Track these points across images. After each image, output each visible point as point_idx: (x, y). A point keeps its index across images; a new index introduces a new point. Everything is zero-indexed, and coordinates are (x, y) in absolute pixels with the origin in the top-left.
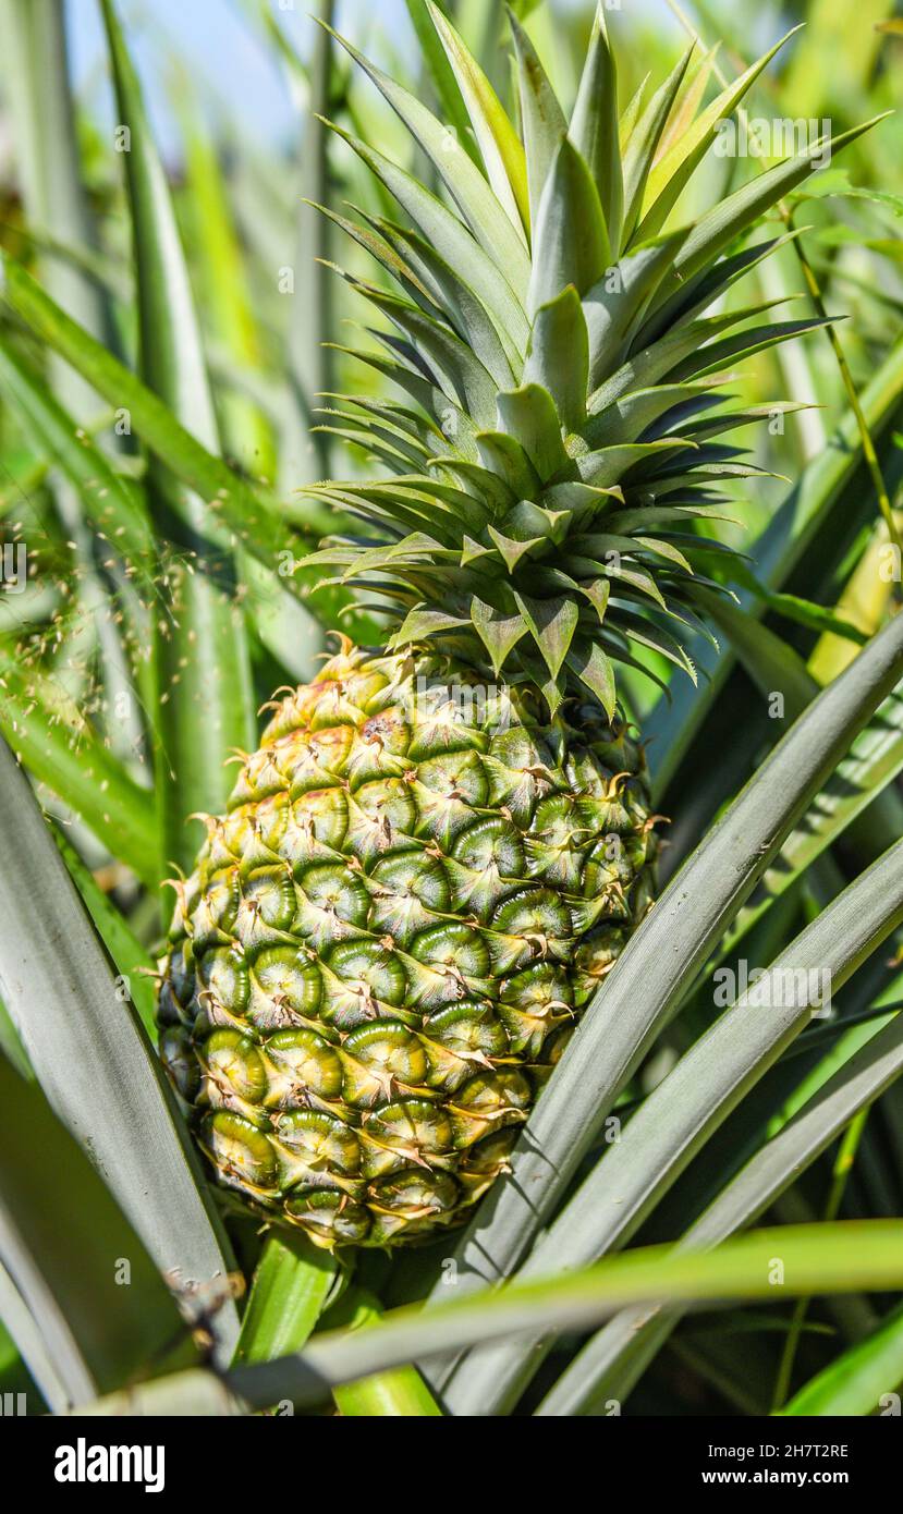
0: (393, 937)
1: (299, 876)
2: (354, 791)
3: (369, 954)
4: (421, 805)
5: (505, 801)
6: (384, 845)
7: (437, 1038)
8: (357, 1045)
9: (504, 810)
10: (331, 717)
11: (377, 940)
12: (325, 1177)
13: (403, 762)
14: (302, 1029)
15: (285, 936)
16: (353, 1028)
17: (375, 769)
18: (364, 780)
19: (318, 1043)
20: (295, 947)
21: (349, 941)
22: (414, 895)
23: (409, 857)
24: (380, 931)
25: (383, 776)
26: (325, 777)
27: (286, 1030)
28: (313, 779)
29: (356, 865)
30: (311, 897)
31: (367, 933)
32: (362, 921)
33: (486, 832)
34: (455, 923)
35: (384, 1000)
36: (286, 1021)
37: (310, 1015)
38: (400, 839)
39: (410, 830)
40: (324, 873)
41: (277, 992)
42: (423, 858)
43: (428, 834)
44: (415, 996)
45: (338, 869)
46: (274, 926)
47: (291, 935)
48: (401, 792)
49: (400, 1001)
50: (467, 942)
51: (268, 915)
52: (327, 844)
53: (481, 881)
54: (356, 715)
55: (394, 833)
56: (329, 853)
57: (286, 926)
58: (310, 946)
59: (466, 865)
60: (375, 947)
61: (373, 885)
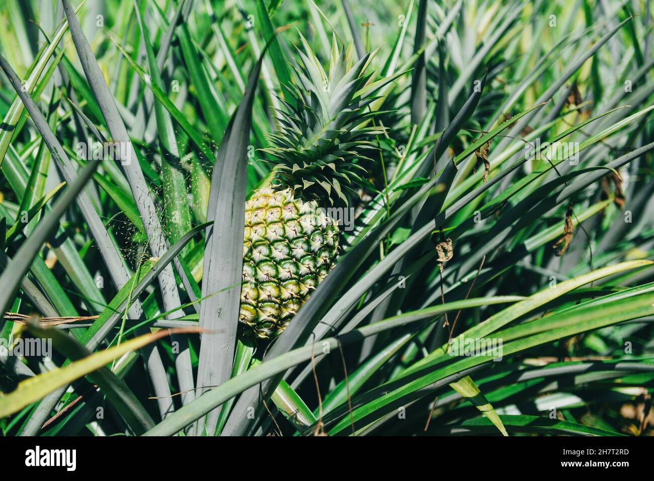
0: (295, 258)
1: (272, 244)
2: (285, 223)
3: (290, 262)
4: (303, 227)
5: (320, 226)
6: (295, 236)
7: (303, 283)
8: (285, 285)
9: (320, 228)
10: (274, 205)
11: (292, 259)
12: (271, 318)
13: (297, 216)
14: (271, 281)
15: (268, 258)
16: (284, 281)
17: (291, 218)
18: (288, 220)
19: (275, 284)
20: (270, 261)
21: (285, 260)
22: (302, 248)
23: (300, 239)
24: (293, 257)
25: (293, 220)
26: (277, 220)
27: (267, 282)
28: (272, 220)
29: (287, 241)
30: (276, 249)
31: (289, 257)
32: (288, 255)
33: (317, 233)
34: (309, 255)
35: (293, 273)
36: (268, 279)
37: (274, 277)
38: (299, 235)
39: (301, 232)
40: (278, 243)
41: (266, 273)
42: (304, 239)
43: (305, 233)
44: (300, 273)
45: (283, 242)
46: (265, 256)
47: (270, 258)
48: (298, 224)
49: (297, 274)
50: (312, 260)
51: (263, 254)
52: (280, 236)
53: (316, 245)
54: (281, 205)
55: (298, 233)
56: (281, 238)
57: (268, 256)
58: (274, 261)
59: (313, 241)
60: (290, 261)
61: (292, 246)
